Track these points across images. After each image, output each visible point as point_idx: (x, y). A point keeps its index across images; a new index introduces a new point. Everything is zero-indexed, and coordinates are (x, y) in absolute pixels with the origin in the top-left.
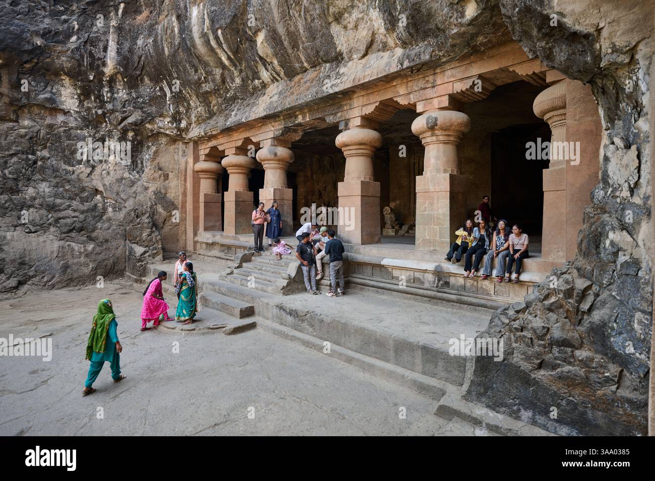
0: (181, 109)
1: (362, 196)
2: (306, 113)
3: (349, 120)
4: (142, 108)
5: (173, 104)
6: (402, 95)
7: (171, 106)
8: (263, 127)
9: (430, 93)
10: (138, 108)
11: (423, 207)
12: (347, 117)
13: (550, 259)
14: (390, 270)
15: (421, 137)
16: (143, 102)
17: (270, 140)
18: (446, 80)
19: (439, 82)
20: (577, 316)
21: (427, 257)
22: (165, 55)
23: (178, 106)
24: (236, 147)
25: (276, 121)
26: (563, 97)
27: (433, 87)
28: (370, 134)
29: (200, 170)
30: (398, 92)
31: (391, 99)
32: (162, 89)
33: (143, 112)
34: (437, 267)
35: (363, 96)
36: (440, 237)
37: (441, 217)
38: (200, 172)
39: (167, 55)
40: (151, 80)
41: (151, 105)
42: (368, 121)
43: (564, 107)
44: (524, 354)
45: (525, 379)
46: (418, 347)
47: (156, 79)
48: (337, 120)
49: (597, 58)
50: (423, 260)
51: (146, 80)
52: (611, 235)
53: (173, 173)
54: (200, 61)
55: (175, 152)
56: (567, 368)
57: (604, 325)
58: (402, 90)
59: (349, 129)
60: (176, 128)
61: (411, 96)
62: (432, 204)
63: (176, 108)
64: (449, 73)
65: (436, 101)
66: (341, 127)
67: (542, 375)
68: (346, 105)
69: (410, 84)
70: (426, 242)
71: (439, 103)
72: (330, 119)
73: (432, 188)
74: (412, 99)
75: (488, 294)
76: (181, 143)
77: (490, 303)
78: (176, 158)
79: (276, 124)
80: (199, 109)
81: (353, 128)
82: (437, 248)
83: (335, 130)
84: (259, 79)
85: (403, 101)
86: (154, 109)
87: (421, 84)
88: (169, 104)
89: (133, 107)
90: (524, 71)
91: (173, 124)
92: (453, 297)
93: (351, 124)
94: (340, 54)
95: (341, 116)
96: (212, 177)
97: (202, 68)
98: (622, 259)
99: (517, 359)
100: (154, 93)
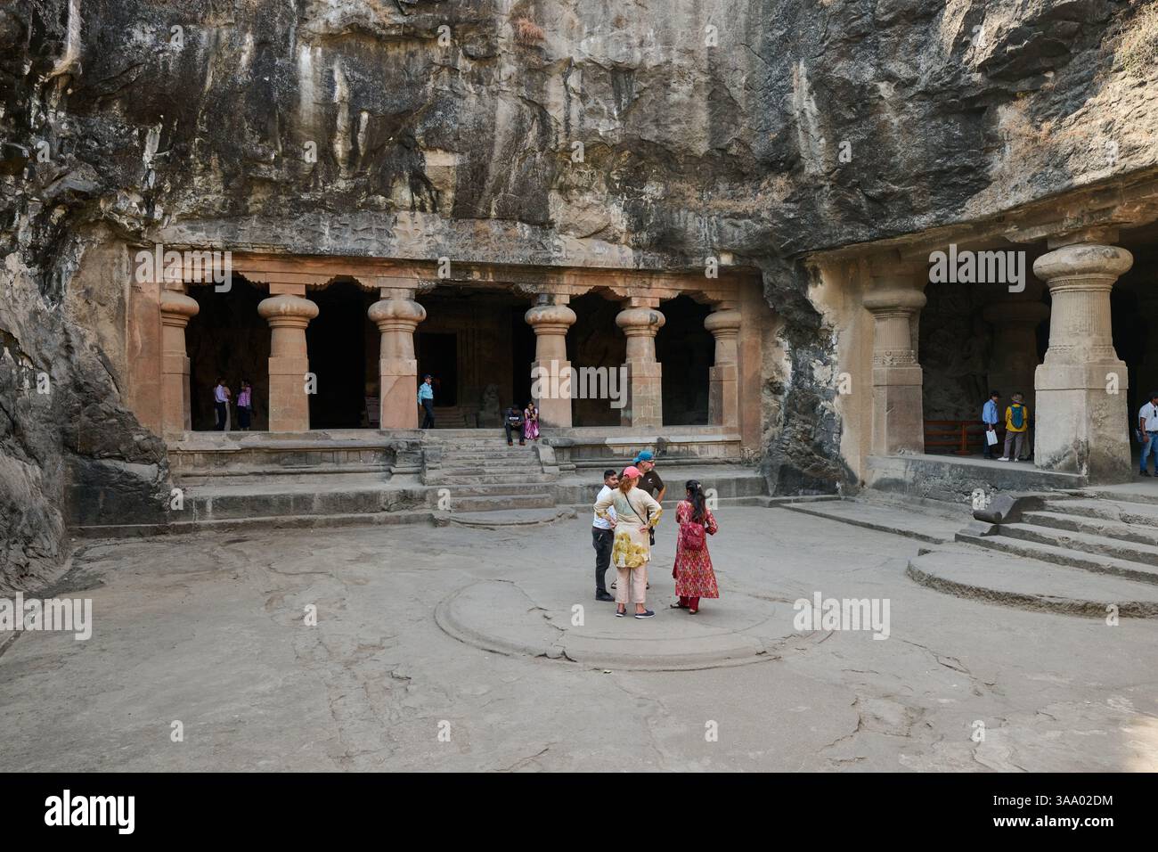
0: (167, 186)
2: (488, 272)
3: (554, 295)
4: (96, 164)
5: (157, 172)
6: (619, 288)
7: (153, 174)
8: (392, 269)
9: (645, 292)
10: (89, 161)
11: (639, 390)
12: (553, 291)
14: (612, 448)
15: (624, 329)
16: (101, 152)
18: (660, 286)
19: (654, 285)
21: (646, 432)
23: (163, 180)
26: (739, 322)
27: (648, 288)
28: (570, 315)
29: (177, 308)
30: (615, 283)
31: (607, 287)
33: (101, 173)
34: (658, 439)
35: (575, 275)
36: (655, 415)
37: (655, 398)
38: (173, 312)
39: (206, 90)
41: (113, 162)
42: (575, 303)
45: (800, 474)
47: (141, 115)
48: (538, 291)
50: (642, 435)
51: (116, 108)
53: (106, 309)
54: (282, 129)
55: (114, 264)
56: (813, 464)
58: (620, 283)
59: (554, 305)
60: (145, 218)
61: (628, 289)
62: (646, 387)
63: (160, 182)
64: (662, 281)
65: (649, 301)
66: (545, 299)
67: (805, 470)
68: (553, 278)
69: (627, 279)
70: (643, 420)
71: (652, 303)
72: (527, 288)
73: (646, 374)
74: (629, 293)
75: (696, 455)
76: (125, 246)
77: (697, 461)
78: (115, 276)
79: (425, 271)
80: (210, 198)
81: (559, 304)
82: (652, 425)
83: (529, 302)
84: (387, 196)
85: (619, 292)
86: (119, 170)
87: (639, 283)
88: (150, 170)
89: (77, 156)
91: (141, 210)
92: (673, 461)
93: (556, 300)
94: (551, 224)
95: (544, 288)
96: (182, 322)
97: (282, 143)
98: (826, 413)
99: (795, 466)
100: (126, 140)
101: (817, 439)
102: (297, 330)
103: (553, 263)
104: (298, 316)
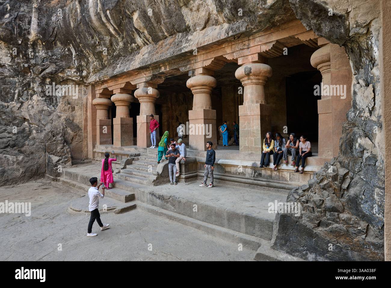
0: (83, 63)
1: (204, 119)
2: (166, 66)
3: (195, 69)
4: (55, 63)
5: (77, 60)
6: (229, 54)
7: (76, 61)
8: (138, 75)
9: (246, 52)
10: (53, 63)
11: (244, 125)
12: (194, 68)
13: (324, 157)
14: (224, 167)
15: (241, 80)
16: (56, 59)
17: (143, 83)
18: (256, 44)
19: (252, 45)
20: (340, 192)
21: (247, 158)
22: (71, 27)
23: (80, 61)
24: (120, 88)
25: (147, 71)
26: (329, 54)
27: (248, 48)
28: (208, 79)
29: (96, 104)
30: (226, 51)
31: (222, 56)
32: (69, 50)
33: (57, 65)
34: (253, 164)
35: (203, 54)
36: (255, 145)
37: (255, 132)
39: (72, 27)
40: (61, 44)
41: (62, 61)
42: (207, 71)
43: (329, 61)
44: (309, 217)
45: (310, 234)
46: (243, 216)
47: (65, 43)
48: (187, 70)
49: (348, 30)
50: (244, 160)
51: (59, 44)
52: (359, 140)
53: (78, 106)
54: (95, 31)
55: (79, 92)
56: (335, 225)
57: (357, 197)
58: (228, 50)
59: (195, 76)
60: (79, 76)
61: (235, 54)
62: (249, 123)
63: (79, 63)
64: (258, 39)
65: (250, 58)
66: (190, 74)
67: (320, 230)
68: (193, 60)
69: (233, 46)
70: (247, 148)
71: (252, 58)
72: (183, 69)
73: (249, 113)
74: (235, 56)
75: (286, 180)
76: (83, 86)
77: (287, 186)
79: (147, 73)
80: (95, 63)
82: (253, 152)
83: (186, 76)
84: (135, 43)
85: (229, 57)
86: (64, 63)
87: (241, 46)
88: (75, 60)
89: (50, 62)
90: (304, 38)
91: (77, 73)
92: (264, 183)
93: (196, 73)
94: (188, 27)
95: (190, 67)
96: (105, 108)
97: (97, 36)
98: (366, 155)
99: (304, 221)
100: (64, 53)
101: (352, 192)
102: (122, 107)
103: (183, 51)
104: (118, 101)
